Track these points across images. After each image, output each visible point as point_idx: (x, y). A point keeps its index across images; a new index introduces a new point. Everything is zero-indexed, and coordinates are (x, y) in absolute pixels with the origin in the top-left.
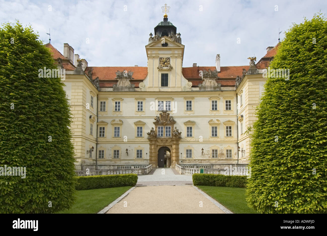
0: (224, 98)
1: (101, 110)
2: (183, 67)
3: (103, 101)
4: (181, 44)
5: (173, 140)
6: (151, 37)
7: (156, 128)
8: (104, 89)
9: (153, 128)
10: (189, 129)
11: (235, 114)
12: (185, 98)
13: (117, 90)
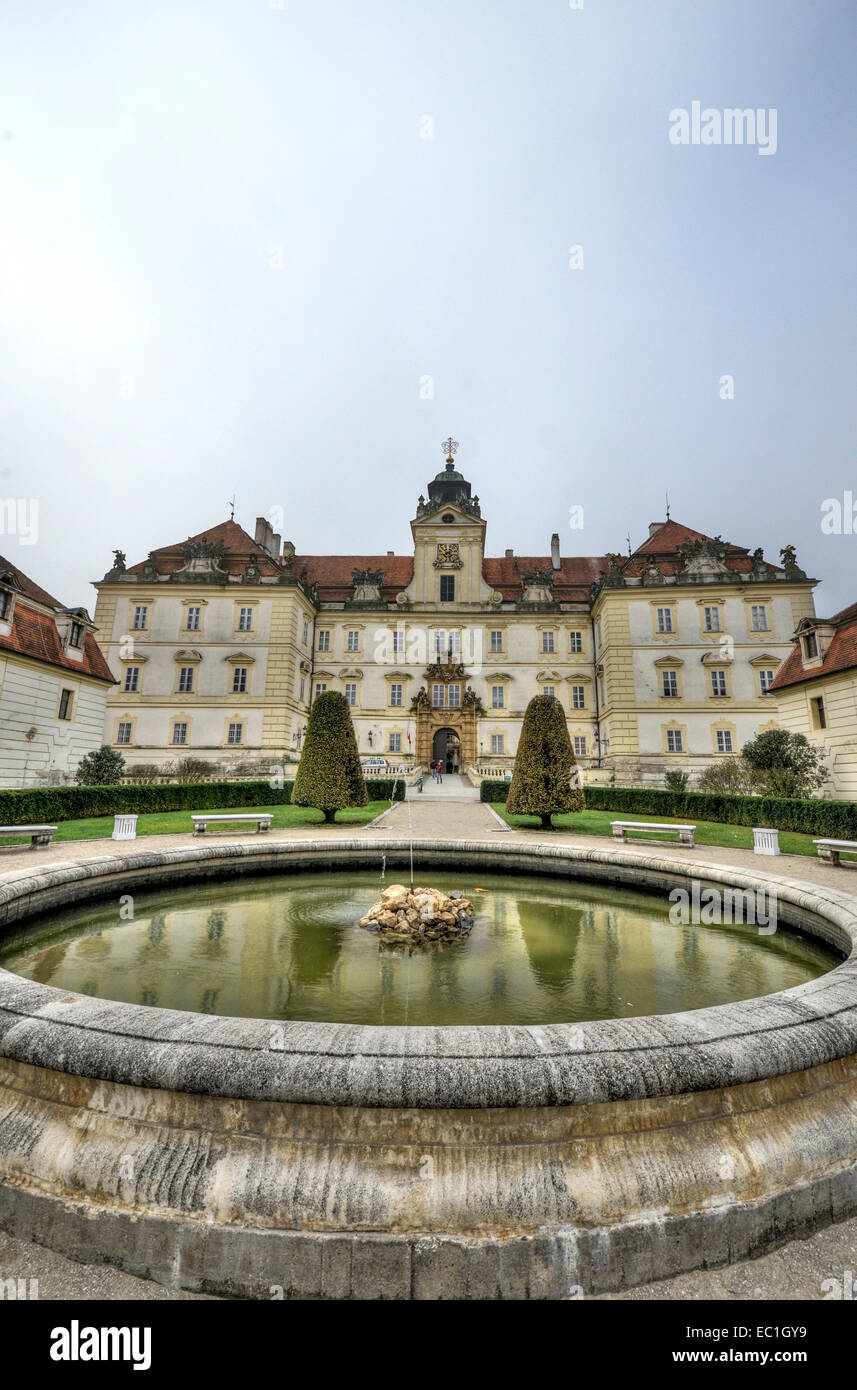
0: (567, 628)
1: (321, 647)
2: (486, 557)
3: (325, 629)
4: (479, 517)
5: (464, 715)
6: (421, 504)
7: (430, 687)
8: (326, 606)
9: (423, 688)
10: (498, 692)
11: (590, 659)
12: (489, 626)
13: (352, 607)
